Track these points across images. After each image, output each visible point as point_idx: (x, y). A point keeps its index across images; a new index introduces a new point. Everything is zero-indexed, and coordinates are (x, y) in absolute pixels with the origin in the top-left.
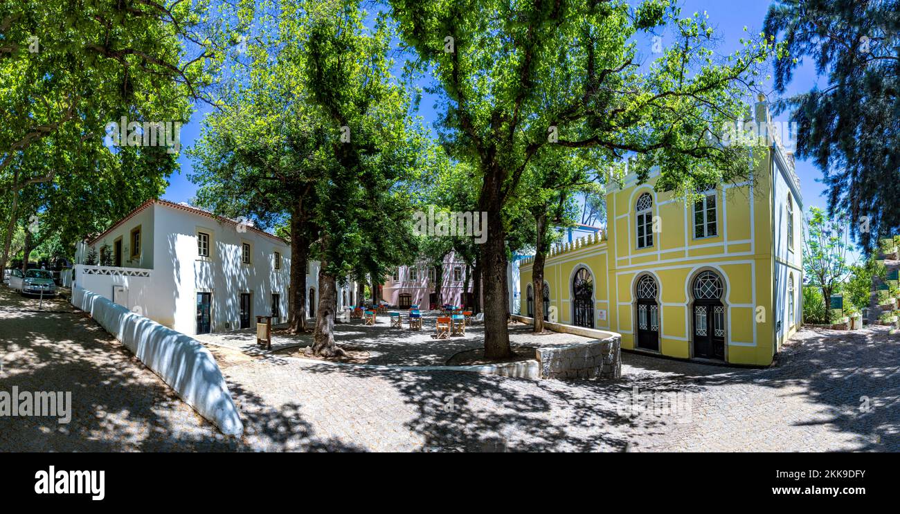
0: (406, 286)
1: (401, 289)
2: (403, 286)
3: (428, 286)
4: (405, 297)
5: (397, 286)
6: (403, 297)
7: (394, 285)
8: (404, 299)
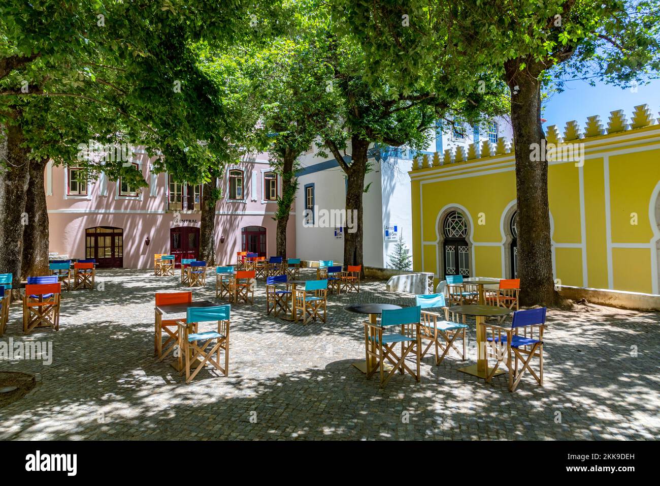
0: (108, 207)
1: (91, 215)
2: (99, 206)
3: (168, 211)
4: (105, 235)
5: (82, 208)
6: (96, 235)
7: (71, 203)
8: (101, 239)
